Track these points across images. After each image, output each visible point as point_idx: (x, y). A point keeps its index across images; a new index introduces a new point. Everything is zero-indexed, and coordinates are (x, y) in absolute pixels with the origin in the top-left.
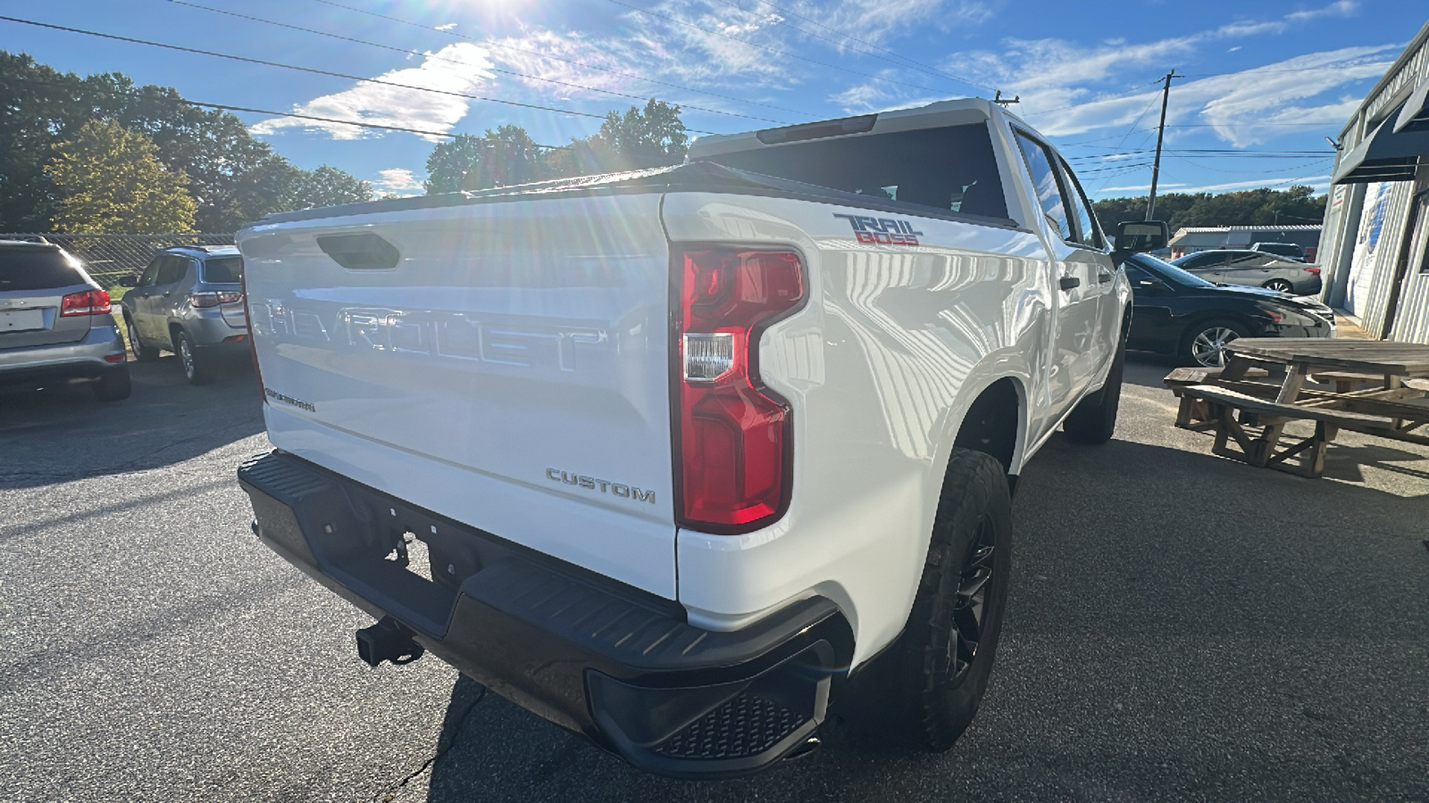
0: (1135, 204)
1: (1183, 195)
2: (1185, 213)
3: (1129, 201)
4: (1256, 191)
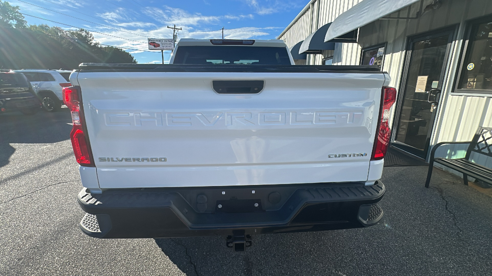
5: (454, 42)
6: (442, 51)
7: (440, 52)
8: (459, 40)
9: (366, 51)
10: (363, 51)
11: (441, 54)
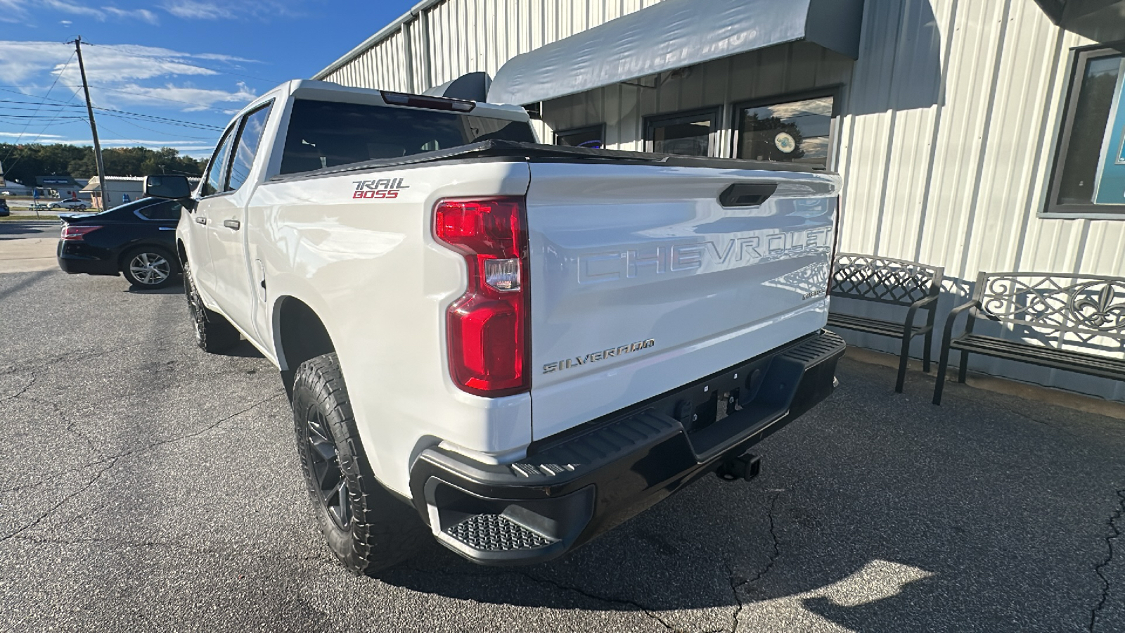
0: (21, 150)
1: (71, 146)
2: (80, 162)
3: (15, 148)
4: (134, 149)
5: (719, 131)
6: (702, 145)
7: (700, 146)
8: (727, 130)
9: (562, 137)
10: (556, 135)
11: (702, 149)
